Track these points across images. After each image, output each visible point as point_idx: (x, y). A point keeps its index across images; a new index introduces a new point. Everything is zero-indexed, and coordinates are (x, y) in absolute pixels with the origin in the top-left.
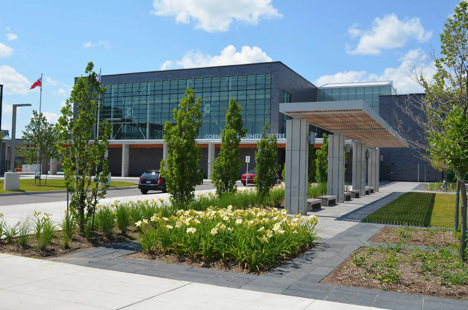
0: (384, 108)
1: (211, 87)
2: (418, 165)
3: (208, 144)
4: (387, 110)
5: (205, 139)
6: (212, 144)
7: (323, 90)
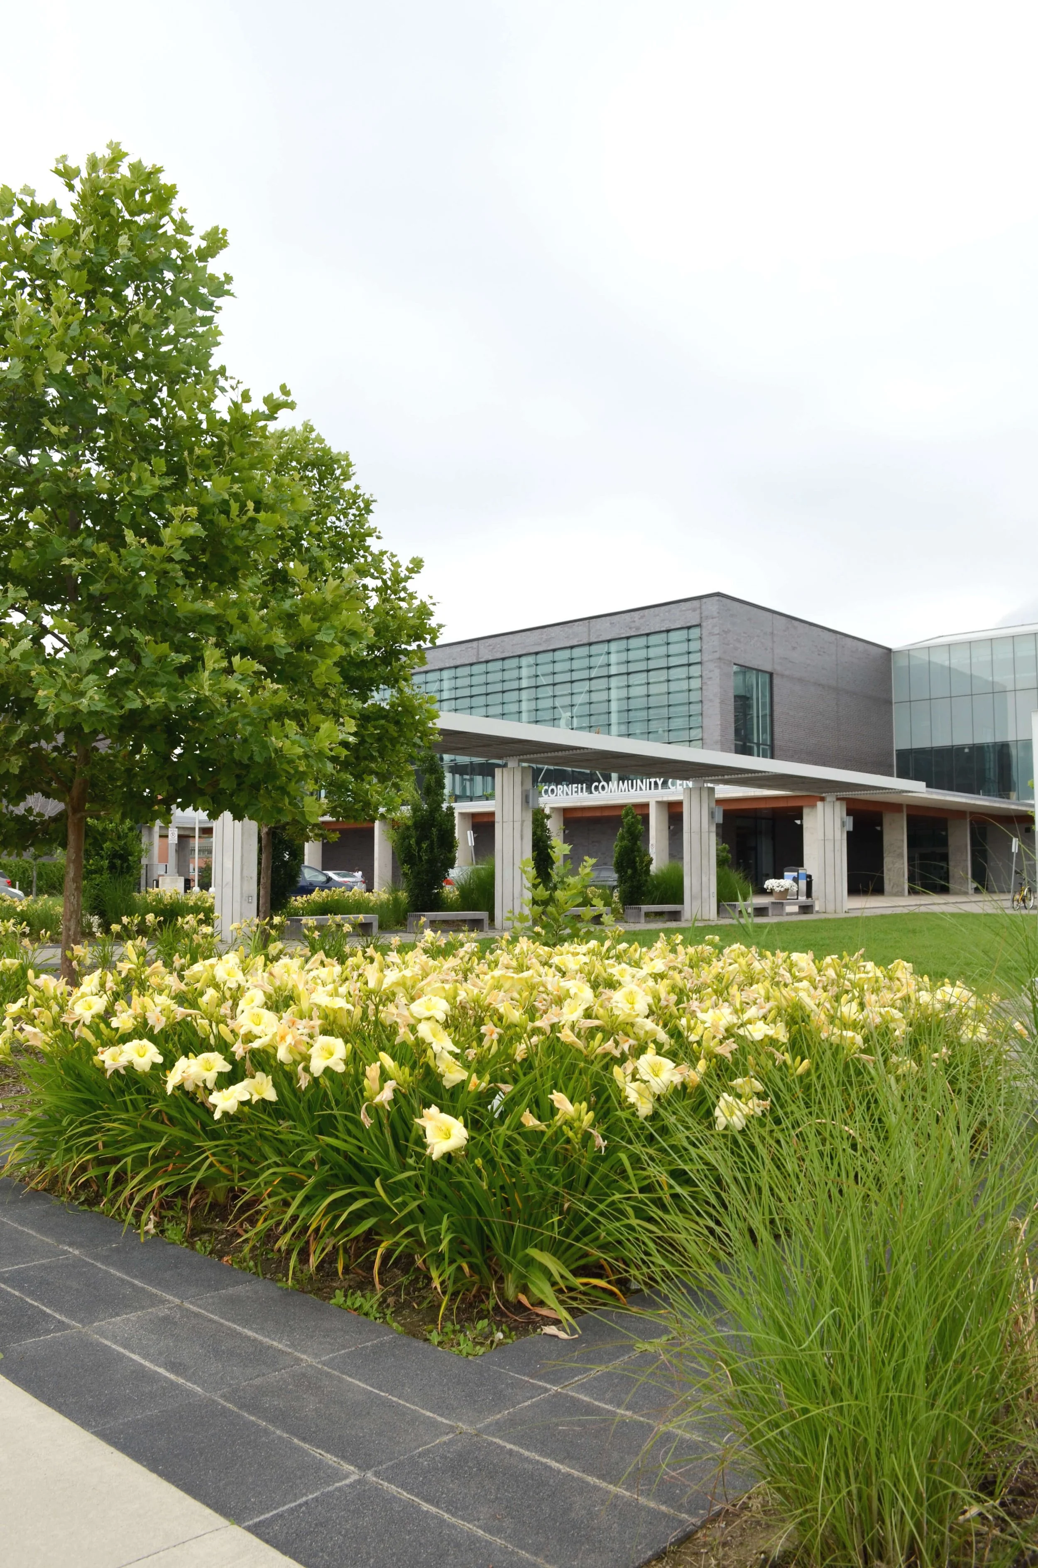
7: (907, 653)
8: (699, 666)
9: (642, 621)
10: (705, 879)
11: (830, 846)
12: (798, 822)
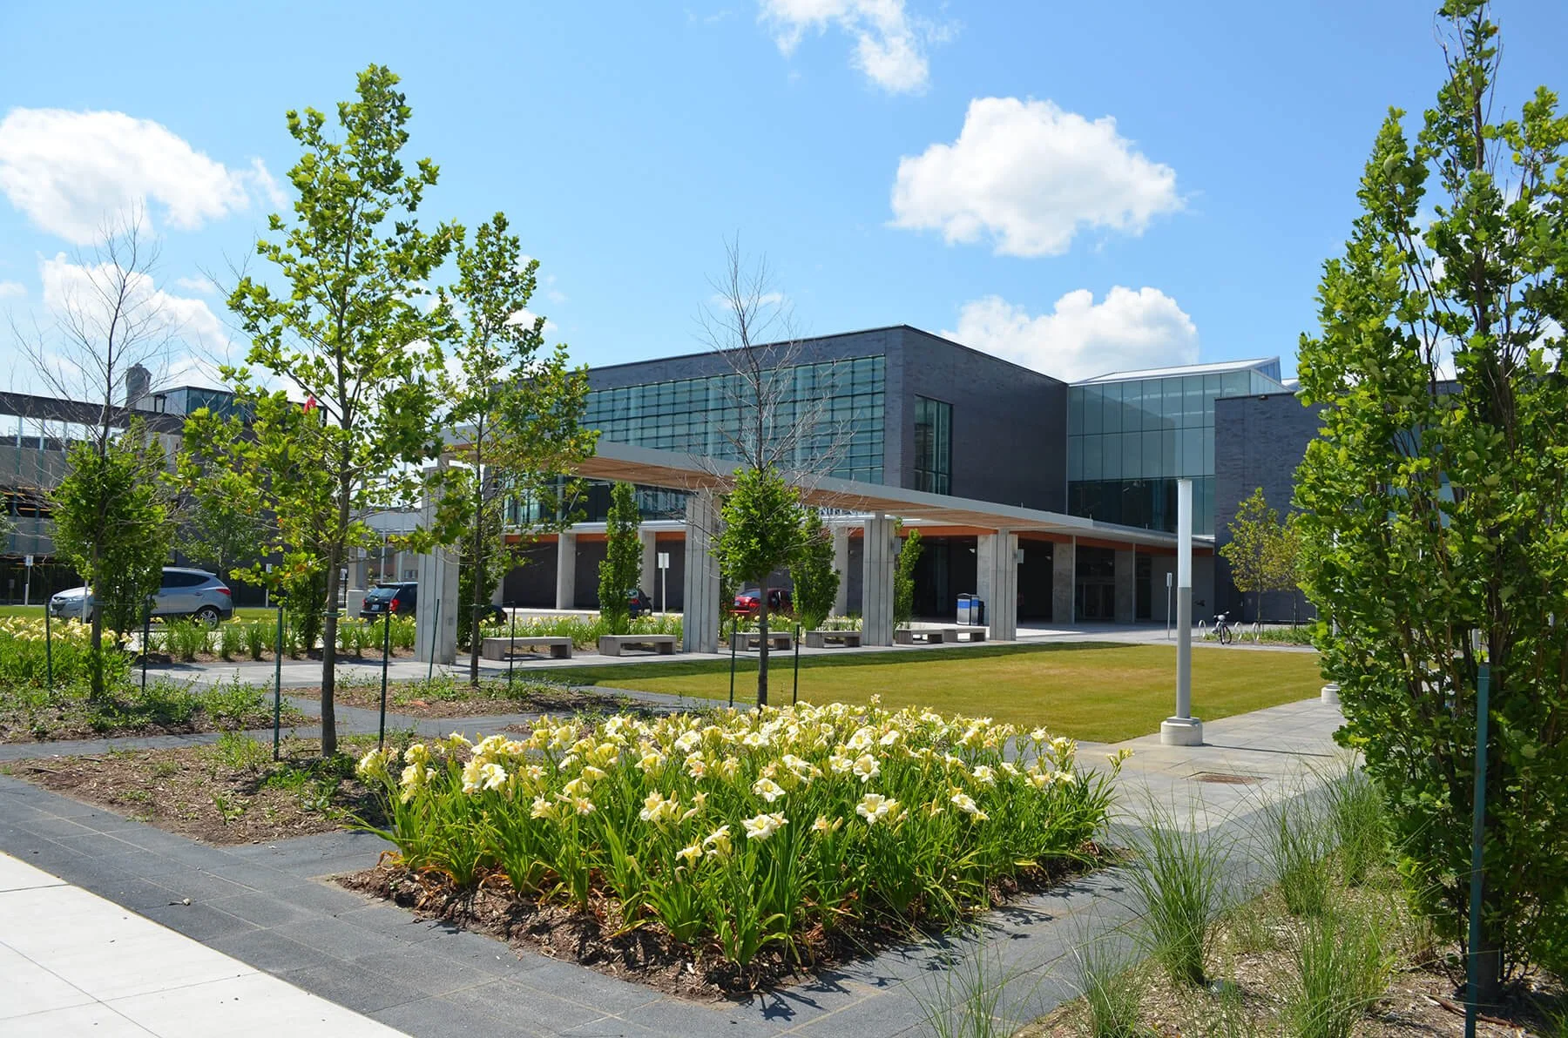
0: (1228, 430)
4: (1235, 435)
7: (1082, 389)
8: (883, 395)
9: (829, 348)
10: (882, 607)
11: (1001, 576)
12: (973, 551)
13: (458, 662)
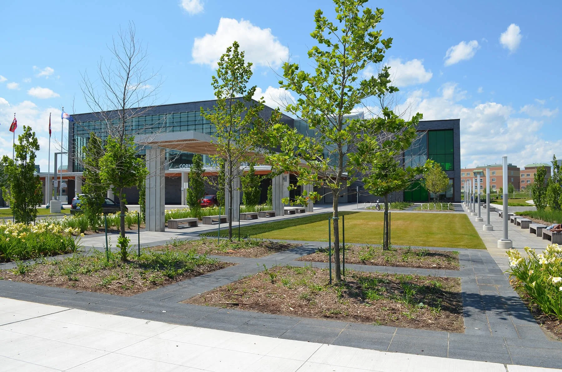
1: (180, 122)
2: (357, 187)
3: (181, 173)
5: (179, 168)
6: (185, 173)
7: (299, 122)
13: (165, 231)
